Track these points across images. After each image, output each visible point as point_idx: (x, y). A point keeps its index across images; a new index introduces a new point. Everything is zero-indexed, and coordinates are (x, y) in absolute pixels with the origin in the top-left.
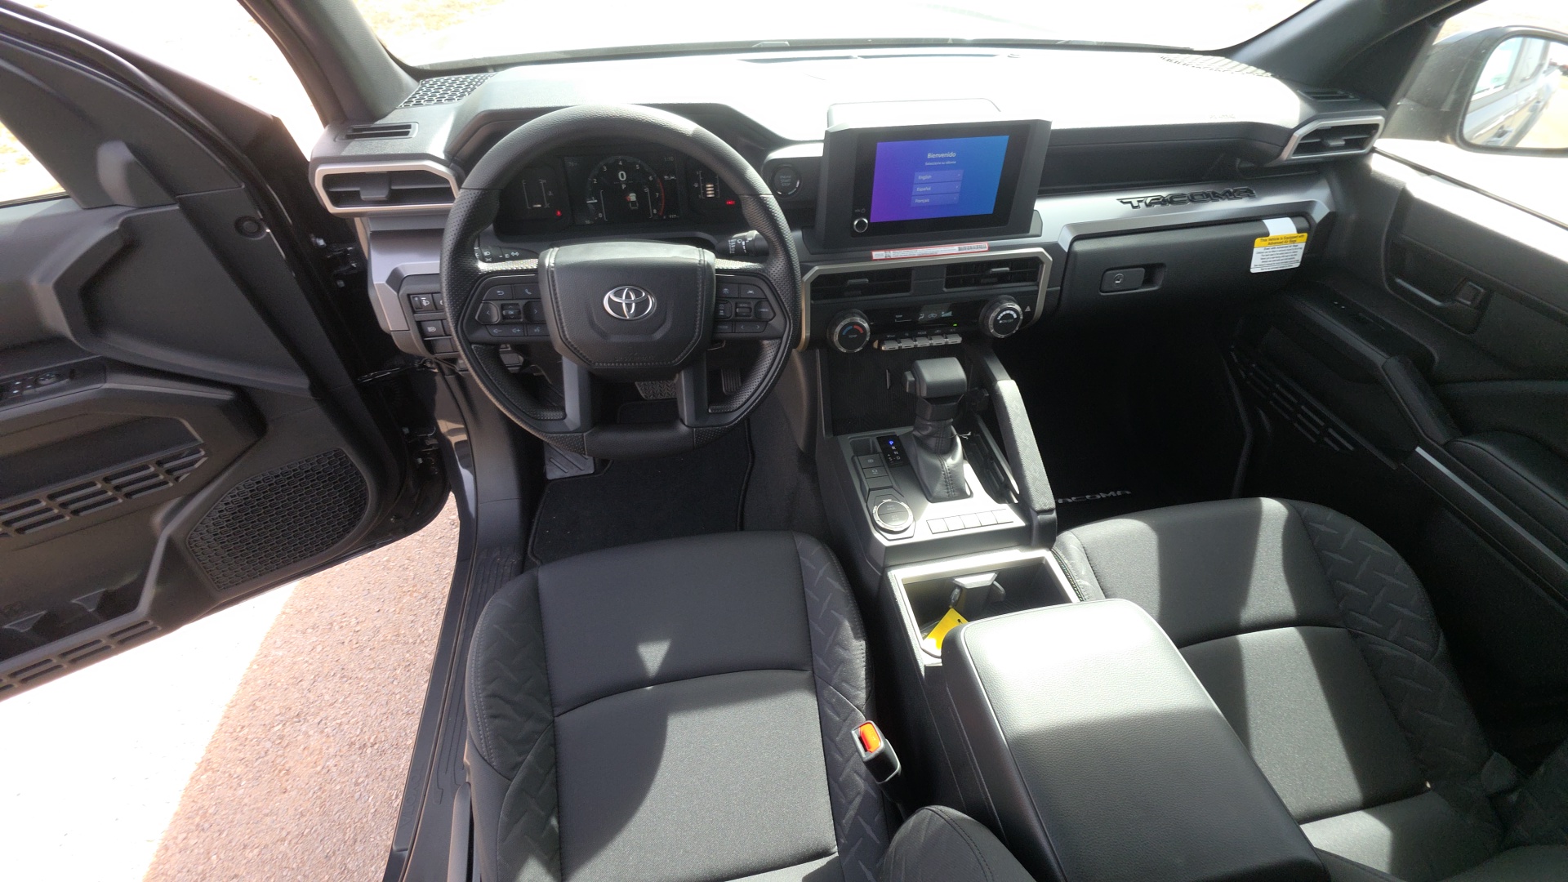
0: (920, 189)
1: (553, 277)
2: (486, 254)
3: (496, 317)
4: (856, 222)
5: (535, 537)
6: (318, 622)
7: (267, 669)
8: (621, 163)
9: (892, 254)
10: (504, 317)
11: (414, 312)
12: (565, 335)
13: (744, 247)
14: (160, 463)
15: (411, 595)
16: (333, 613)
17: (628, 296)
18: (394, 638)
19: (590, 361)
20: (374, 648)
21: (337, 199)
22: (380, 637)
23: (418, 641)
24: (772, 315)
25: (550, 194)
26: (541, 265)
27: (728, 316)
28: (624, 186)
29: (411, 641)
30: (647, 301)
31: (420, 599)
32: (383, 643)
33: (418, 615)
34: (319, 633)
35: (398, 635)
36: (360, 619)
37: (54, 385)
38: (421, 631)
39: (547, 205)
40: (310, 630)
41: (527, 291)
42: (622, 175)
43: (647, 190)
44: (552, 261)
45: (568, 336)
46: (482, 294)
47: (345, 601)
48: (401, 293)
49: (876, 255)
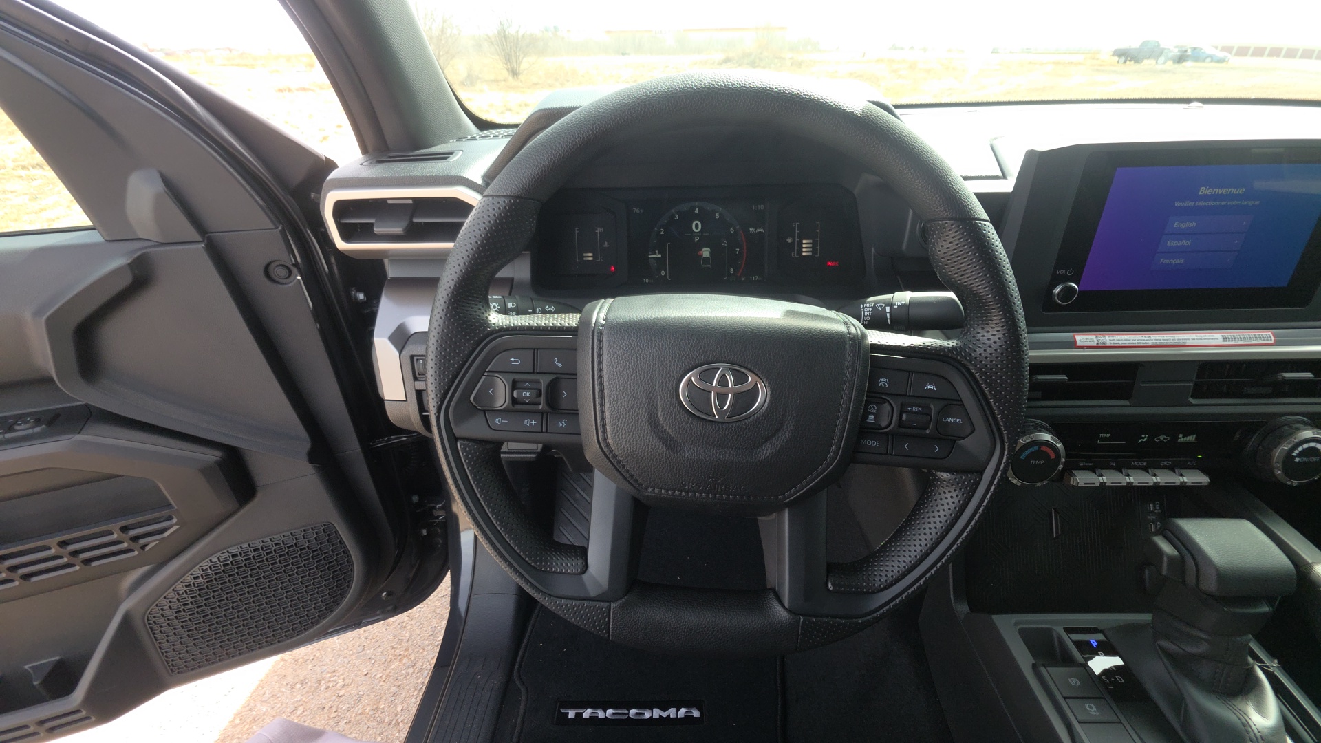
0: (1172, 243)
1: (600, 341)
2: (510, 305)
3: (501, 398)
4: (1057, 290)
5: (525, 650)
6: (308, 677)
7: (247, 727)
8: (697, 211)
9: (1109, 338)
10: (514, 401)
11: (415, 379)
12: (605, 439)
13: (888, 315)
14: (125, 529)
15: (401, 661)
16: (325, 668)
17: (723, 381)
18: (371, 713)
19: (640, 485)
20: (350, 722)
21: (347, 234)
22: (359, 709)
23: (394, 722)
24: (969, 430)
25: (606, 245)
26: (585, 322)
27: (884, 424)
28: (697, 238)
29: (387, 719)
30: (753, 393)
31: (408, 667)
32: (359, 717)
33: (402, 687)
34: (305, 691)
35: (377, 710)
36: (348, 681)
37: (30, 431)
38: (399, 709)
39: (600, 259)
40: (298, 686)
41: (556, 360)
42: (697, 225)
43: (725, 244)
44: (602, 315)
45: (610, 441)
46: (487, 362)
47: (339, 655)
48: (403, 353)
49: (1081, 339)
